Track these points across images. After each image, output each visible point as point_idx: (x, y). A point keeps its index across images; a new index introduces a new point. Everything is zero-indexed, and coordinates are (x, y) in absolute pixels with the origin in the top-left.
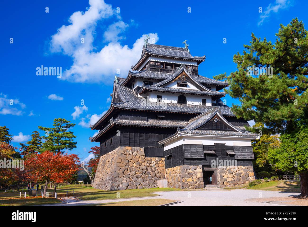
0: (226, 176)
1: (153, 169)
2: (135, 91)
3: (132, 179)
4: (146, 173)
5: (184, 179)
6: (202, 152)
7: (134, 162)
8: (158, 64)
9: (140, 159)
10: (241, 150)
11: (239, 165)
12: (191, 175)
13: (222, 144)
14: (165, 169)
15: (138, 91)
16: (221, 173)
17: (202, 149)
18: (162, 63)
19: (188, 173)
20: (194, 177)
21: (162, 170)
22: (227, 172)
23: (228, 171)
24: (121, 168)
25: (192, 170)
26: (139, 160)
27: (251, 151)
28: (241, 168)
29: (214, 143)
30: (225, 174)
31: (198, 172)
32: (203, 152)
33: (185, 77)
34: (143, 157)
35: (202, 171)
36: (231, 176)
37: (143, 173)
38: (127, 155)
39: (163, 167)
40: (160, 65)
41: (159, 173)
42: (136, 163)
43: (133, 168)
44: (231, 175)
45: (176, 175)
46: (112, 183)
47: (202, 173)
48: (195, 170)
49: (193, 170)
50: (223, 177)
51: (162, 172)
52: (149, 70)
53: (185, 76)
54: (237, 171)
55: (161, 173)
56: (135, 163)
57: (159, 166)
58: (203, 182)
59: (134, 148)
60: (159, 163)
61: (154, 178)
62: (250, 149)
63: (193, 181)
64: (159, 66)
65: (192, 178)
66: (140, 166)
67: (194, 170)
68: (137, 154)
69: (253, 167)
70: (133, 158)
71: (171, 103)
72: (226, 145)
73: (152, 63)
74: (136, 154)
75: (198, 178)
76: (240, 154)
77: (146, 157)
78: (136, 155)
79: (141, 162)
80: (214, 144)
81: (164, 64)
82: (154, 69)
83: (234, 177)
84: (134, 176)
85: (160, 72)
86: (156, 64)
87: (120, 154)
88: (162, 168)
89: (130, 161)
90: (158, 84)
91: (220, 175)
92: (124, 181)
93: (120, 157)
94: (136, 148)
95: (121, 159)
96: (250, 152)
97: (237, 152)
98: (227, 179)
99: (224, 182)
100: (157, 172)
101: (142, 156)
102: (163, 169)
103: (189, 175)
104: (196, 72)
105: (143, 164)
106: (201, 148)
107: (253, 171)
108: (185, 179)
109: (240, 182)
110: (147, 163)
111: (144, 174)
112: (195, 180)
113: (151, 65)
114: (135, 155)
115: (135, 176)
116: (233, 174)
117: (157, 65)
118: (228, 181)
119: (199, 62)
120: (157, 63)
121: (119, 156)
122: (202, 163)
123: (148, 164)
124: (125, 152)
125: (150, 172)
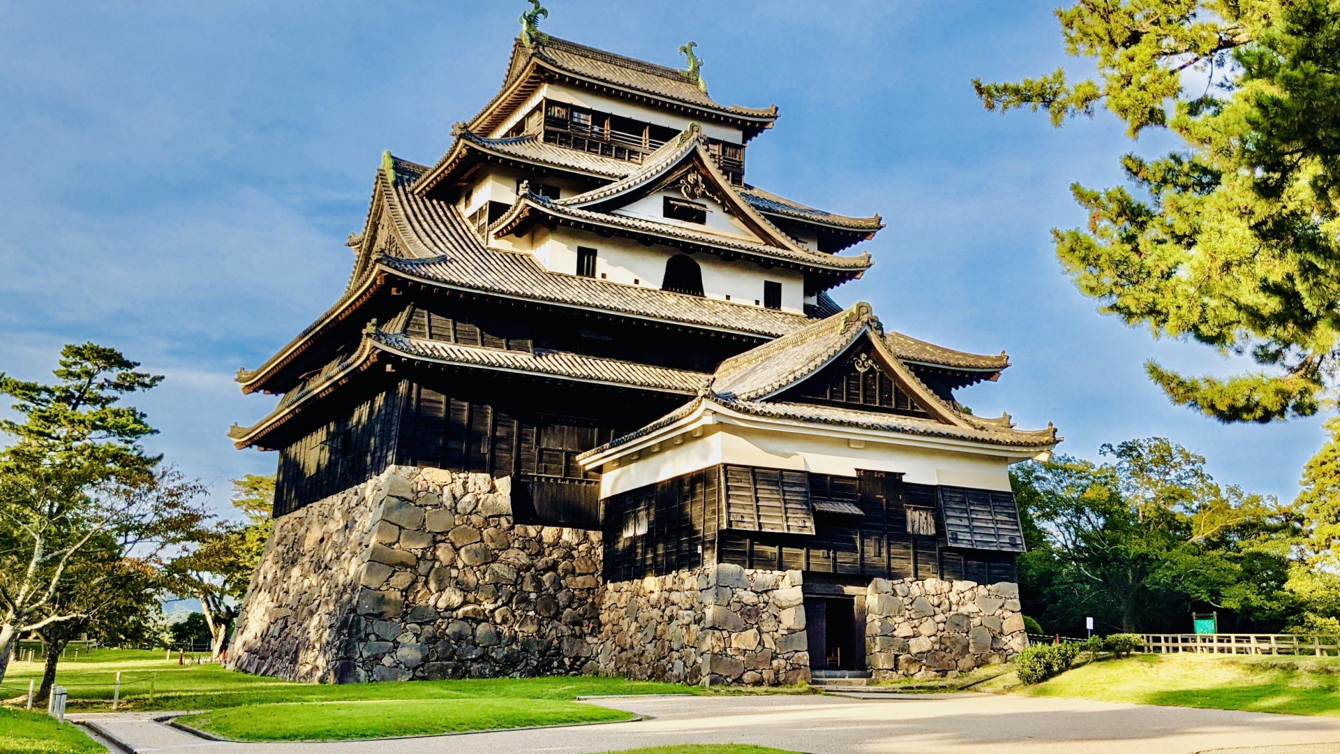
0: (904, 630)
1: (548, 585)
2: (473, 223)
3: (443, 627)
4: (514, 600)
5: (718, 633)
6: (804, 507)
7: (458, 545)
8: (582, 116)
9: (490, 531)
10: (972, 508)
11: (960, 579)
12: (751, 614)
13: (887, 473)
14: (605, 583)
15: (491, 220)
16: (885, 614)
17: (803, 490)
18: (599, 118)
19: (738, 606)
20: (768, 626)
21: (589, 589)
22: (909, 607)
23: (914, 606)
24: (395, 571)
25: (757, 593)
26: (485, 533)
27: (1009, 515)
28: (968, 594)
29: (857, 470)
30: (902, 619)
31: (784, 604)
32: (808, 505)
33: (700, 178)
34: (504, 523)
35: (802, 601)
36: (927, 628)
37: (500, 603)
38: (428, 508)
39: (593, 574)
40: (590, 123)
41: (575, 606)
42: (467, 551)
43: (454, 573)
44: (927, 624)
45: (668, 612)
46: (346, 647)
47: (802, 607)
48: (770, 593)
49: (761, 593)
50: (895, 633)
51: (590, 600)
52: (541, 138)
53: (701, 175)
54: (954, 607)
55: (582, 601)
56: (463, 550)
57: (578, 571)
58: (807, 653)
59: (462, 475)
60: (574, 553)
61: (550, 626)
62: (1006, 507)
63: (760, 648)
64: (587, 126)
65: (755, 630)
66: (486, 564)
67: (766, 592)
68: (476, 506)
69: (1017, 591)
70: (457, 523)
71: (636, 286)
72: (905, 479)
73: (556, 112)
74: (471, 507)
75: (786, 632)
76: (967, 527)
77: (516, 522)
78: (470, 514)
79: (492, 546)
80: (854, 474)
81: (607, 123)
82: (562, 135)
83: (939, 634)
84: (454, 614)
85: (589, 150)
86: (572, 116)
87: (395, 500)
88: (589, 582)
89: (439, 538)
90: (588, 195)
91: (880, 620)
92: (409, 639)
93: (393, 518)
94: (472, 475)
95: (401, 528)
96: (1007, 519)
97: (954, 514)
98: (912, 642)
99: (897, 656)
100: (565, 599)
101: (499, 516)
102: (593, 584)
103: (741, 614)
104: (735, 170)
105: (503, 556)
106: (800, 485)
107: (1019, 608)
108: (725, 633)
109: (966, 662)
110: (521, 553)
111: (503, 605)
112: (769, 644)
113: (551, 117)
114: (465, 509)
115: (460, 612)
116: (938, 618)
117: (576, 120)
118: (914, 650)
119: (751, 128)
120: (576, 114)
121: (389, 510)
122: (803, 560)
123: (524, 559)
124: (421, 494)
125: (533, 596)
